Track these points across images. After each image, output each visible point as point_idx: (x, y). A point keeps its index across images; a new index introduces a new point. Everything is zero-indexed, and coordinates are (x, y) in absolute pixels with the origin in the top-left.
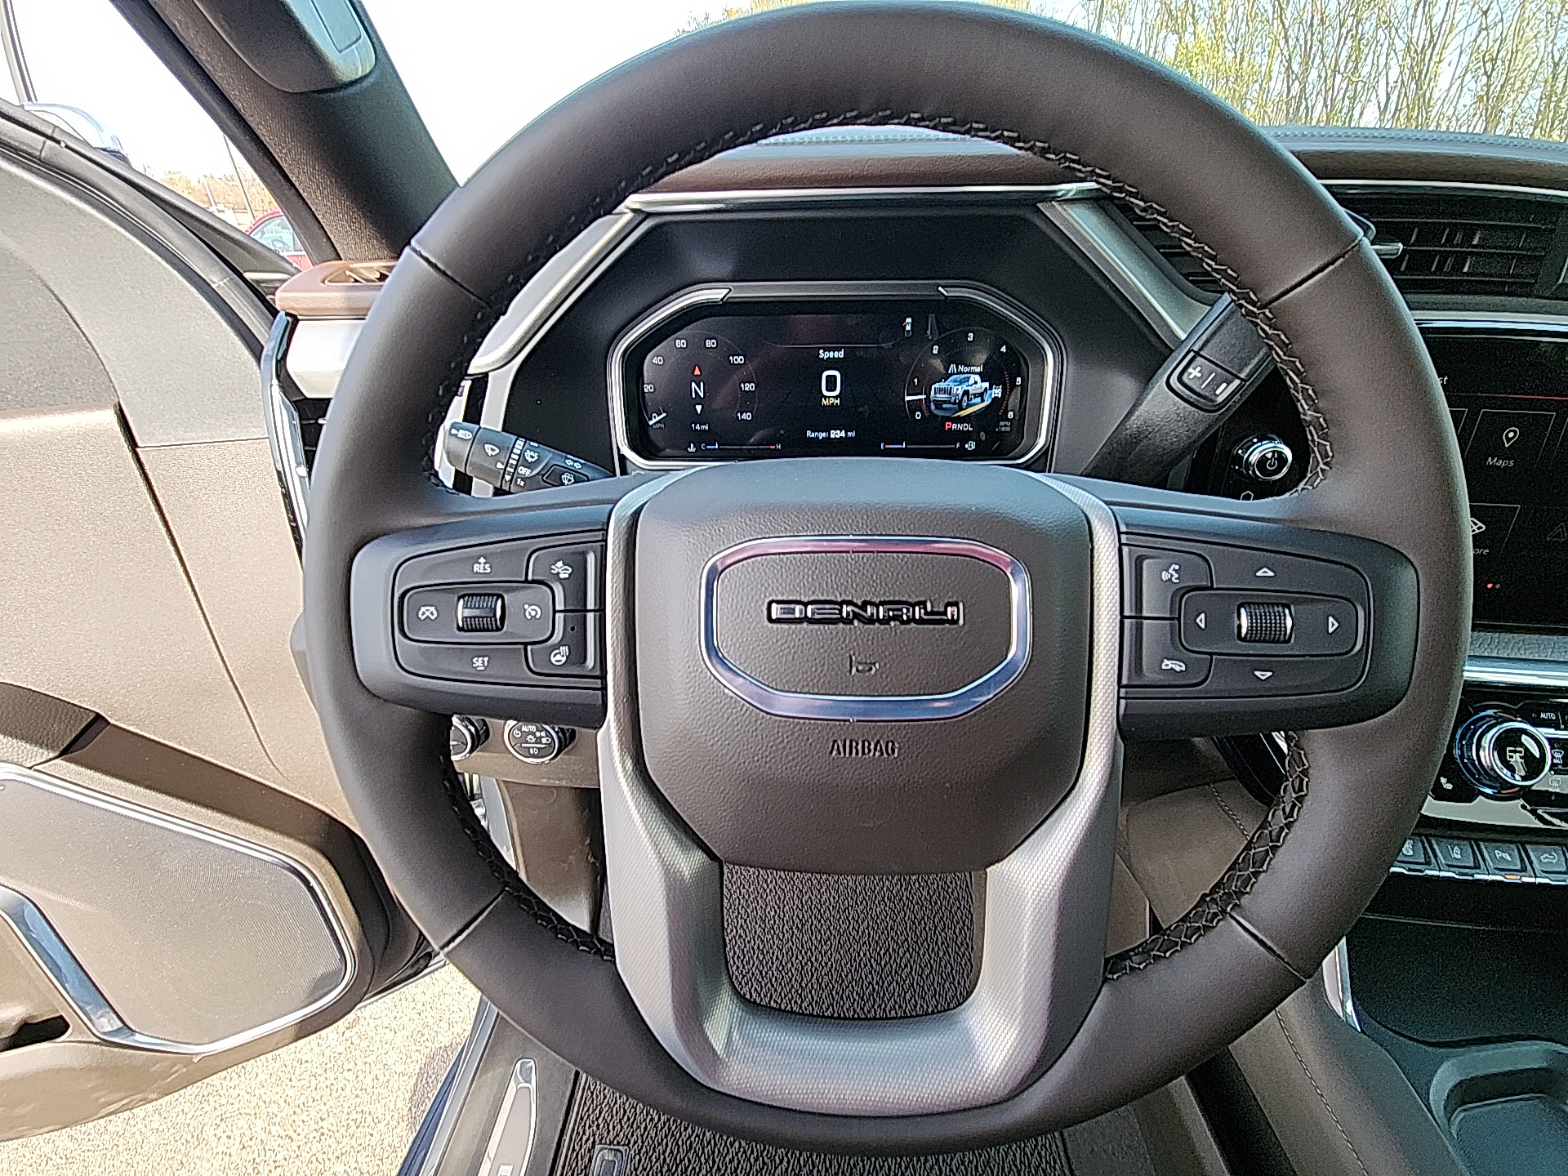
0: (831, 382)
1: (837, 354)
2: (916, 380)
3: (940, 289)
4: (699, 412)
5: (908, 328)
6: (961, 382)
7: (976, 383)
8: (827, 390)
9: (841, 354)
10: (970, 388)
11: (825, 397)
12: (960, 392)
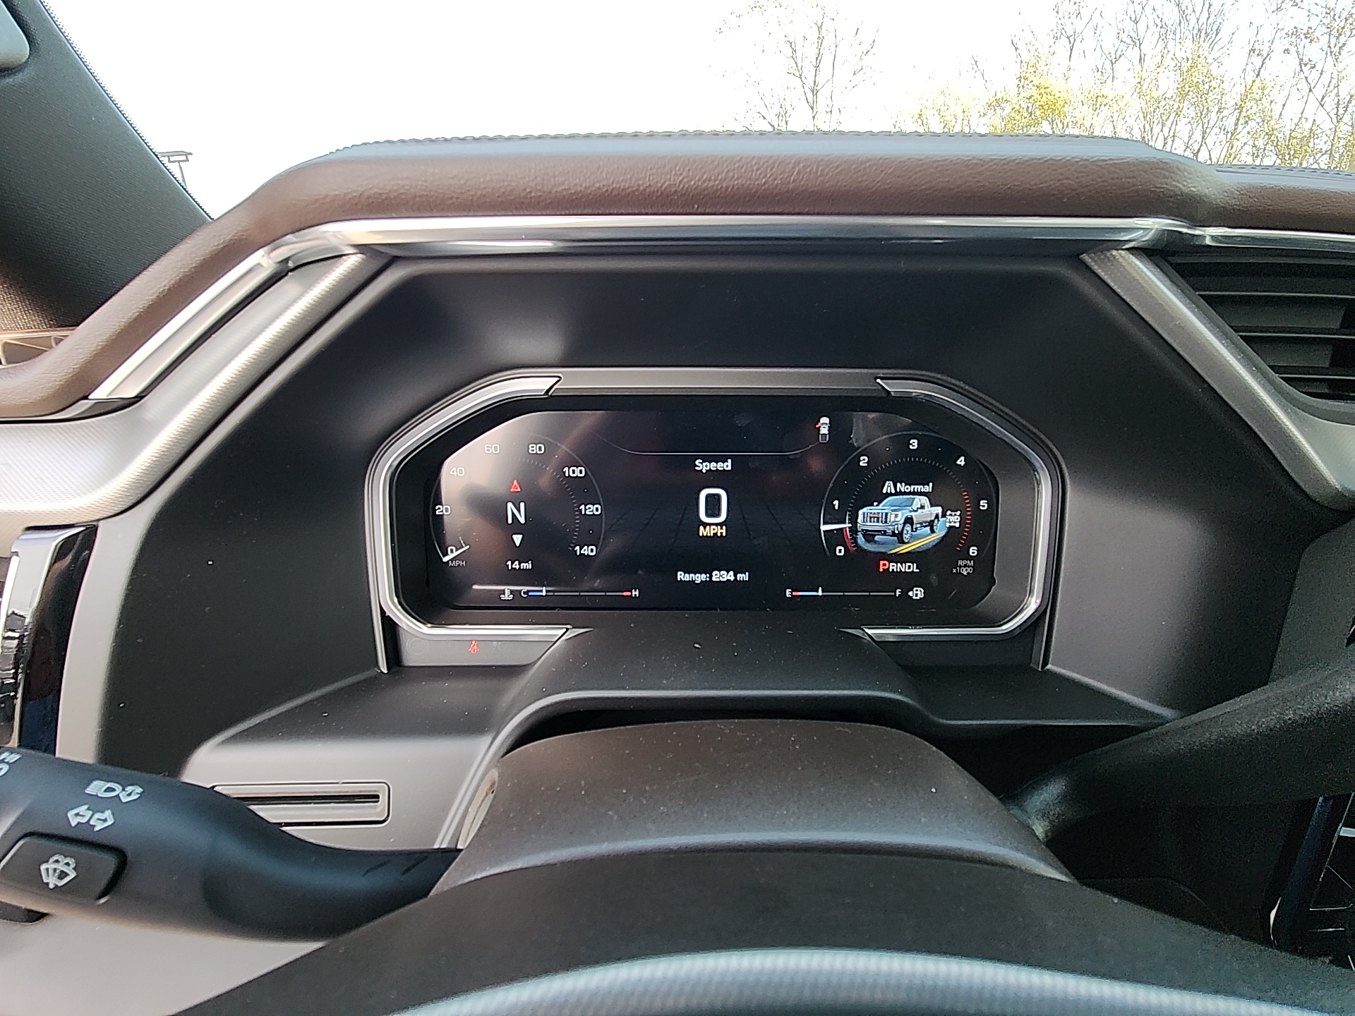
0: (713, 502)
1: (720, 466)
2: (836, 502)
3: (878, 380)
4: (518, 544)
5: (824, 430)
6: (901, 506)
7: (922, 507)
8: (708, 515)
9: (728, 466)
10: (913, 514)
11: (705, 525)
12: (901, 519)
